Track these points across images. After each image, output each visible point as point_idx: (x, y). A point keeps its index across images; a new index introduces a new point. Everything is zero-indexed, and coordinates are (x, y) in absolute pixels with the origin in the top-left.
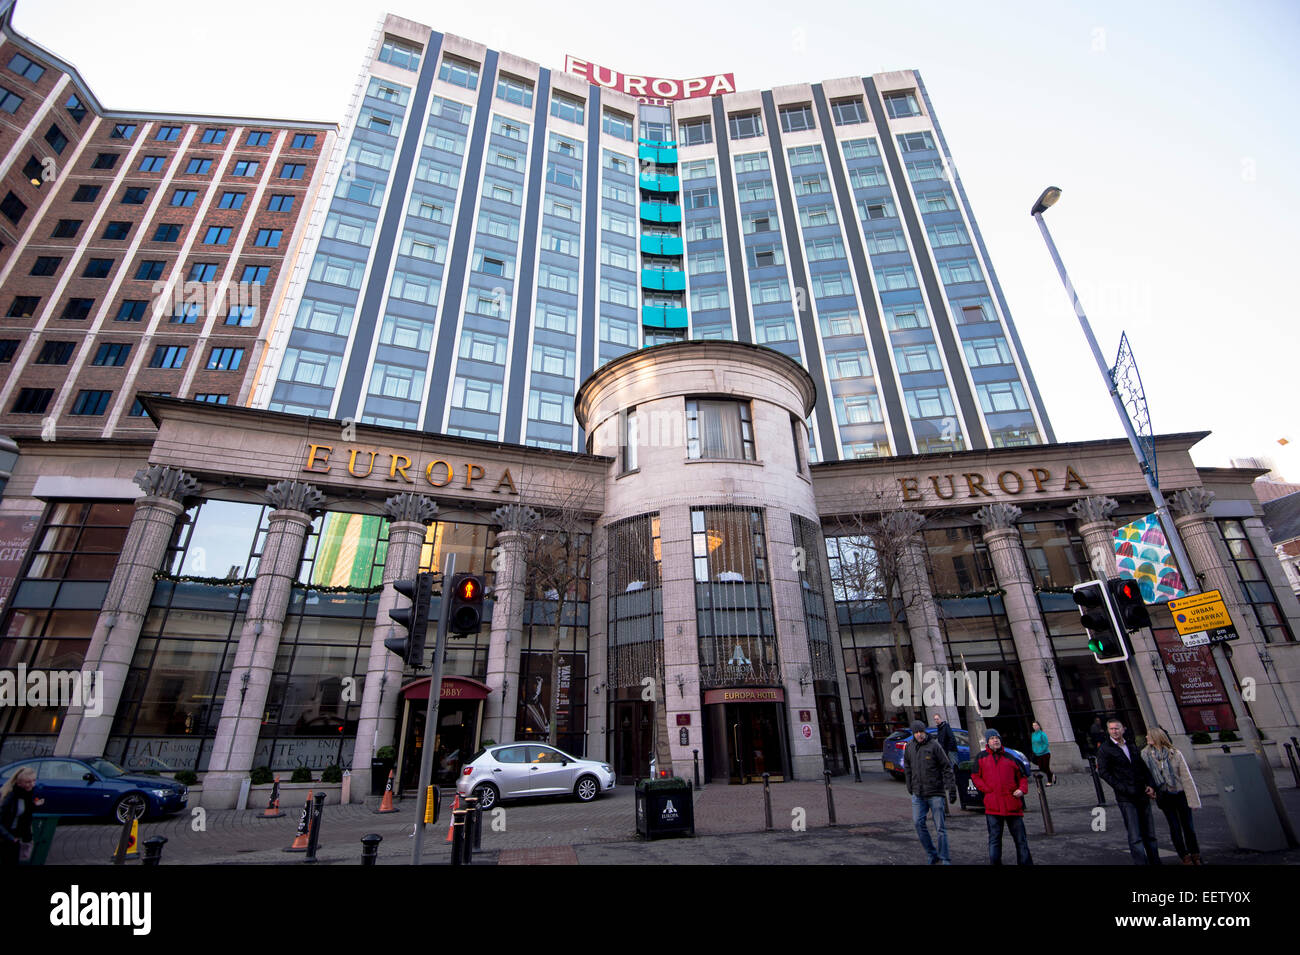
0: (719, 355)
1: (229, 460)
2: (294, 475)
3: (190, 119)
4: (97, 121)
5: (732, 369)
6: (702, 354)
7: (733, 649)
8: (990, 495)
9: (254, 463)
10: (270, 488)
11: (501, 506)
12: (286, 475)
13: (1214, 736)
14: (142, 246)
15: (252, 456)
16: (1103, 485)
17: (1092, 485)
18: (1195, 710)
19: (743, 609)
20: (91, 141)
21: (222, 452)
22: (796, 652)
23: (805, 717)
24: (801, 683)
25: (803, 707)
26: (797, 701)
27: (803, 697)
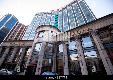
4: (25, 27)
7: (34, 59)
22: (41, 60)
23: (39, 69)
24: (39, 64)
25: (39, 67)
26: (38, 66)
27: (39, 66)
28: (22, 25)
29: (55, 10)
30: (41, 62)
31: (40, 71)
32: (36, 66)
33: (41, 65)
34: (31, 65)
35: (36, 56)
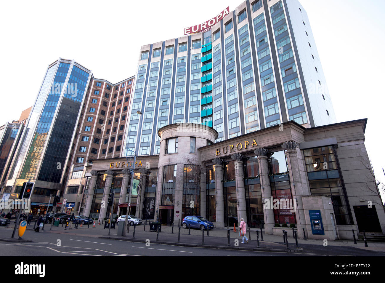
0: (171, 127)
1: (101, 168)
2: (109, 169)
3: (125, 81)
4: (113, 87)
5: (174, 130)
6: (168, 128)
7: (167, 198)
8: (235, 151)
9: (104, 168)
10: (106, 171)
11: (140, 169)
12: (107, 169)
13: (289, 225)
14: (122, 113)
15: (103, 167)
16: (262, 144)
17: (260, 145)
18: (284, 216)
19: (170, 188)
20: (113, 92)
21: (100, 167)
22: (178, 198)
23: (178, 212)
24: (178, 205)
25: (178, 210)
26: (176, 209)
27: (178, 208)
28: (102, 83)
29: (200, 26)
30: (180, 201)
31: (180, 214)
32: (173, 209)
33: (181, 206)
34: (166, 207)
35: (169, 192)
